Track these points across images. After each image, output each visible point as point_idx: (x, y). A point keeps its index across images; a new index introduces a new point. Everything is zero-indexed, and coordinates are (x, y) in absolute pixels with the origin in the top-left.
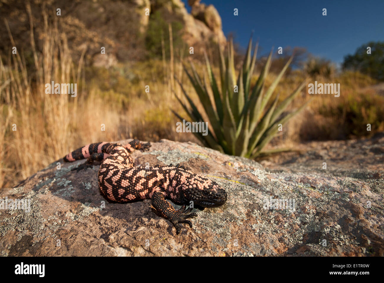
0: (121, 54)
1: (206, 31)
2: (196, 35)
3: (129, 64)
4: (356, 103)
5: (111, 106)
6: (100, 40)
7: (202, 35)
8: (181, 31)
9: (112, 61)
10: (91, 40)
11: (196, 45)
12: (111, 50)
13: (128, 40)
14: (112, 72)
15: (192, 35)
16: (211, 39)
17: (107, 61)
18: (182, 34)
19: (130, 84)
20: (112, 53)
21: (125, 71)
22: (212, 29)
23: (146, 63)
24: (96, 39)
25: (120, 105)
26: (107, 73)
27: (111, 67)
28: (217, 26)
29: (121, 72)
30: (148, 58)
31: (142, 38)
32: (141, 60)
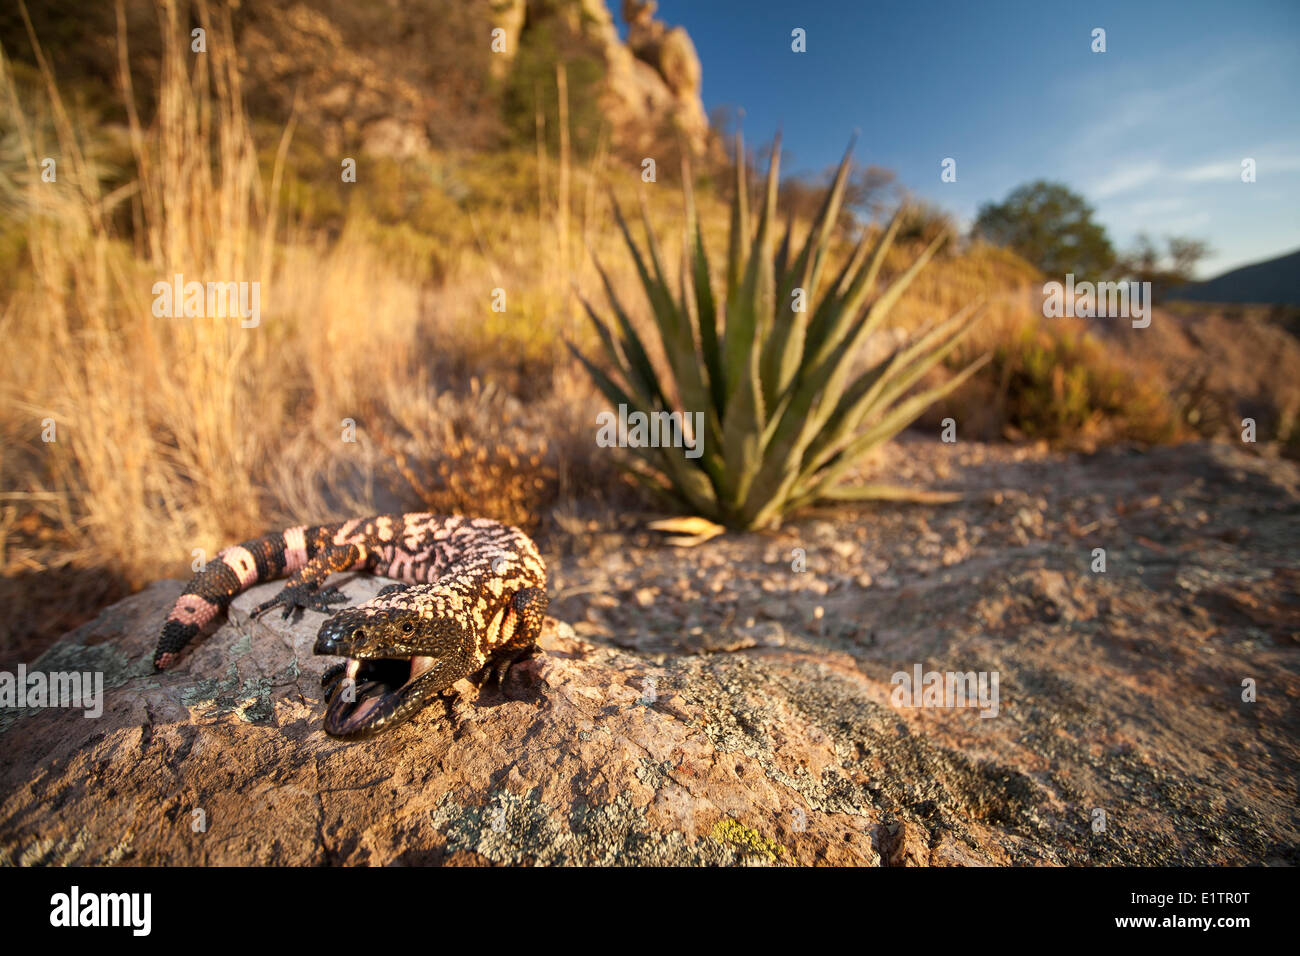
0: (436, 127)
1: (661, 93)
2: (634, 100)
3: (455, 155)
4: (1039, 353)
5: (400, 266)
6: (382, 84)
7: (649, 101)
8: (596, 86)
9: (413, 143)
10: (357, 84)
11: (632, 126)
12: (412, 116)
13: (458, 94)
14: (411, 170)
15: (622, 100)
16: (670, 115)
17: (399, 143)
18: (599, 94)
19: (454, 211)
20: (416, 122)
21: (445, 173)
22: (674, 90)
23: (501, 158)
24: (371, 81)
25: (424, 267)
26: (398, 173)
27: (410, 160)
28: (689, 83)
29: (435, 177)
30: (506, 145)
31: (496, 91)
32: (490, 150)
